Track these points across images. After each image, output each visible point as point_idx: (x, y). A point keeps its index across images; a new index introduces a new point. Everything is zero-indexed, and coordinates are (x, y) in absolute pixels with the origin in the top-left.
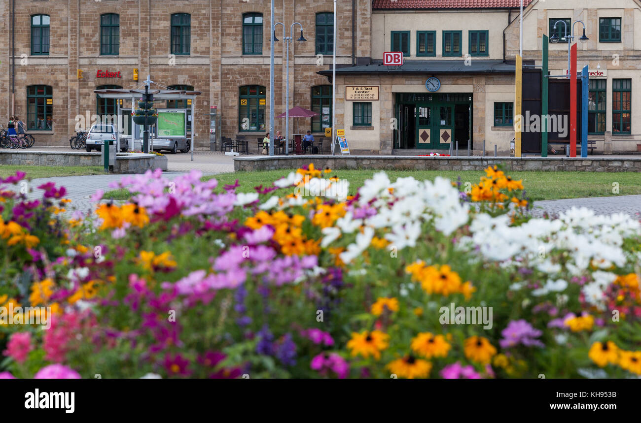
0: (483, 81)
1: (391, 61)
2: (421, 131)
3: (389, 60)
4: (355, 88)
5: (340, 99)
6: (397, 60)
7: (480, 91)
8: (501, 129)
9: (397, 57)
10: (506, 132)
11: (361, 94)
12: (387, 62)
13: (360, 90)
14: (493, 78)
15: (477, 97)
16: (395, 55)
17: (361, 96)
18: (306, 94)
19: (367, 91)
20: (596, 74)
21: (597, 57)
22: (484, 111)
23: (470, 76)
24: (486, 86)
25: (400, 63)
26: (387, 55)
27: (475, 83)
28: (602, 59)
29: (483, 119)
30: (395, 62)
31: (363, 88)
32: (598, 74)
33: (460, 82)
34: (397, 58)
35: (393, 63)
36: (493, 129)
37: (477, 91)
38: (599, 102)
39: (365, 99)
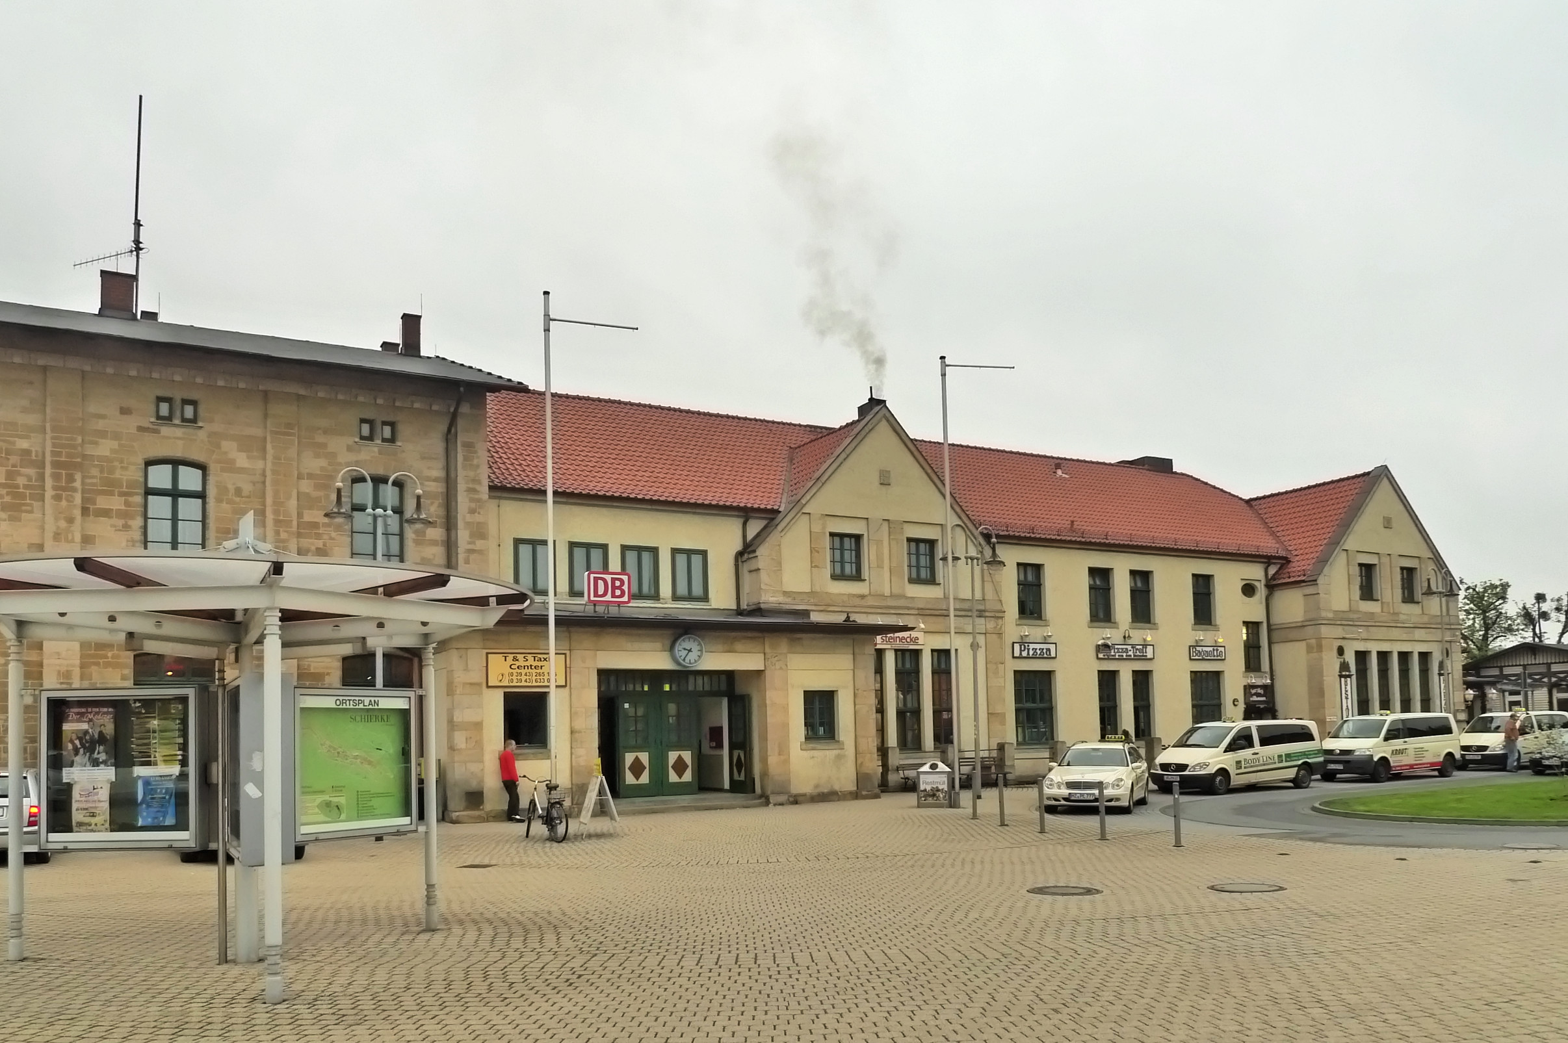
0: (783, 644)
1: (605, 594)
2: (629, 758)
3: (601, 591)
4: (511, 656)
5: (471, 684)
6: (618, 592)
7: (778, 667)
8: (818, 746)
9: (618, 583)
10: (827, 752)
11: (523, 671)
12: (596, 595)
13: (521, 663)
14: (799, 639)
15: (773, 678)
16: (613, 580)
17: (524, 677)
18: (328, 674)
19: (540, 664)
20: (908, 640)
21: (908, 608)
22: (785, 709)
23: (760, 635)
24: (789, 656)
25: (625, 599)
26: (596, 579)
27: (768, 650)
28: (916, 612)
29: (785, 726)
30: (613, 596)
31: (530, 657)
32: (911, 640)
33: (739, 646)
34: (620, 588)
35: (608, 598)
36: (804, 747)
37: (773, 667)
38: (909, 692)
39: (534, 684)
